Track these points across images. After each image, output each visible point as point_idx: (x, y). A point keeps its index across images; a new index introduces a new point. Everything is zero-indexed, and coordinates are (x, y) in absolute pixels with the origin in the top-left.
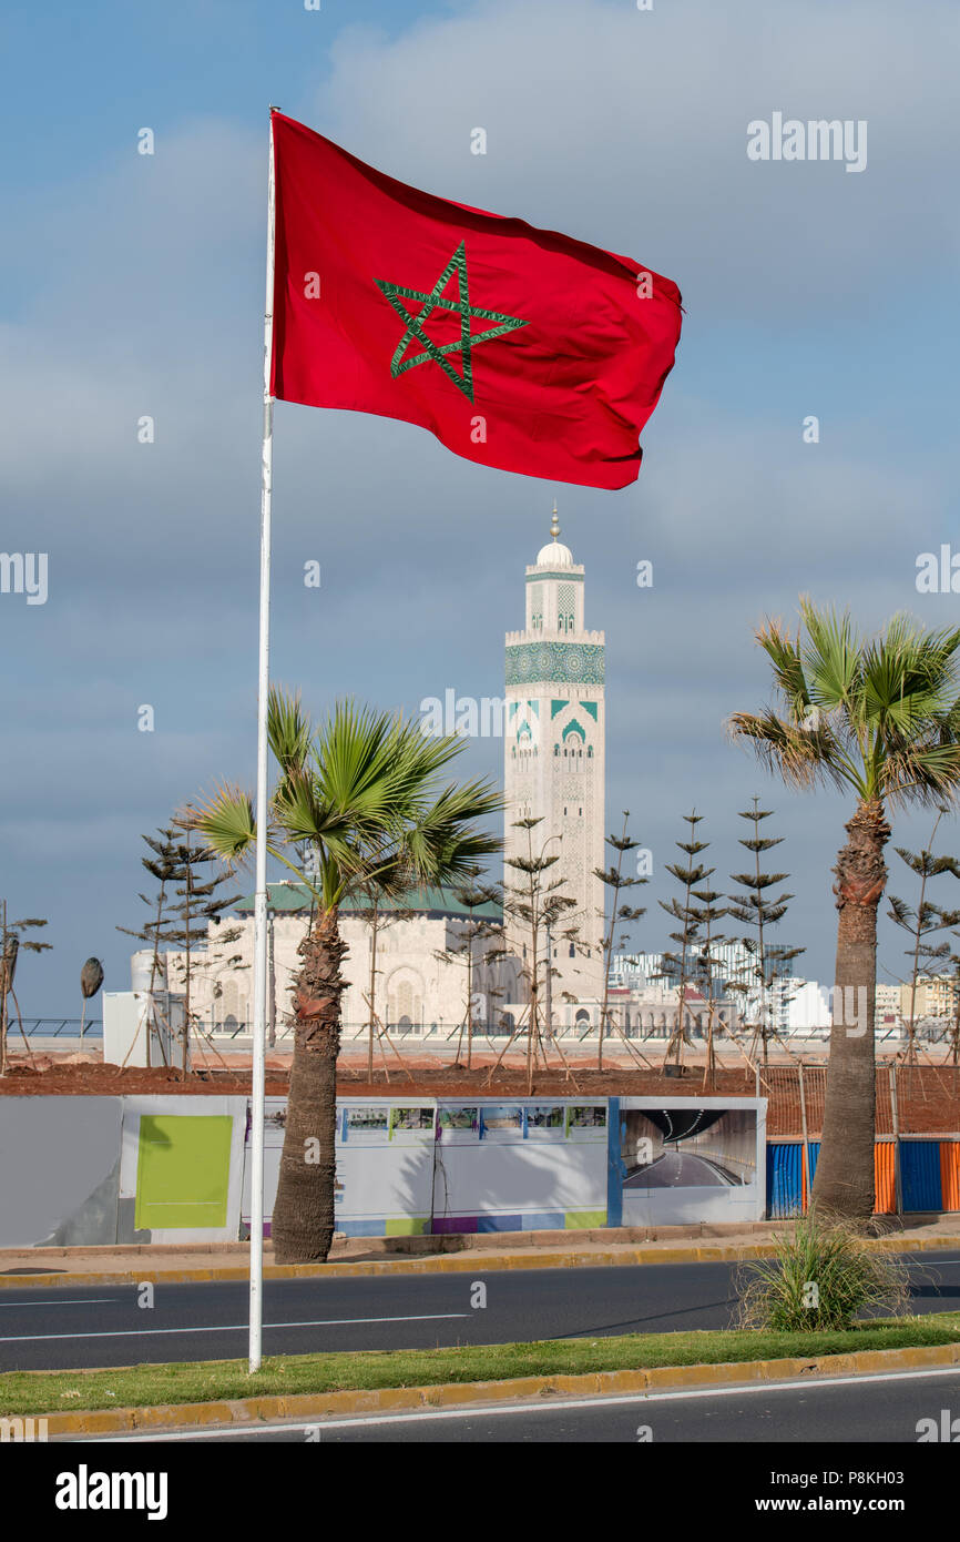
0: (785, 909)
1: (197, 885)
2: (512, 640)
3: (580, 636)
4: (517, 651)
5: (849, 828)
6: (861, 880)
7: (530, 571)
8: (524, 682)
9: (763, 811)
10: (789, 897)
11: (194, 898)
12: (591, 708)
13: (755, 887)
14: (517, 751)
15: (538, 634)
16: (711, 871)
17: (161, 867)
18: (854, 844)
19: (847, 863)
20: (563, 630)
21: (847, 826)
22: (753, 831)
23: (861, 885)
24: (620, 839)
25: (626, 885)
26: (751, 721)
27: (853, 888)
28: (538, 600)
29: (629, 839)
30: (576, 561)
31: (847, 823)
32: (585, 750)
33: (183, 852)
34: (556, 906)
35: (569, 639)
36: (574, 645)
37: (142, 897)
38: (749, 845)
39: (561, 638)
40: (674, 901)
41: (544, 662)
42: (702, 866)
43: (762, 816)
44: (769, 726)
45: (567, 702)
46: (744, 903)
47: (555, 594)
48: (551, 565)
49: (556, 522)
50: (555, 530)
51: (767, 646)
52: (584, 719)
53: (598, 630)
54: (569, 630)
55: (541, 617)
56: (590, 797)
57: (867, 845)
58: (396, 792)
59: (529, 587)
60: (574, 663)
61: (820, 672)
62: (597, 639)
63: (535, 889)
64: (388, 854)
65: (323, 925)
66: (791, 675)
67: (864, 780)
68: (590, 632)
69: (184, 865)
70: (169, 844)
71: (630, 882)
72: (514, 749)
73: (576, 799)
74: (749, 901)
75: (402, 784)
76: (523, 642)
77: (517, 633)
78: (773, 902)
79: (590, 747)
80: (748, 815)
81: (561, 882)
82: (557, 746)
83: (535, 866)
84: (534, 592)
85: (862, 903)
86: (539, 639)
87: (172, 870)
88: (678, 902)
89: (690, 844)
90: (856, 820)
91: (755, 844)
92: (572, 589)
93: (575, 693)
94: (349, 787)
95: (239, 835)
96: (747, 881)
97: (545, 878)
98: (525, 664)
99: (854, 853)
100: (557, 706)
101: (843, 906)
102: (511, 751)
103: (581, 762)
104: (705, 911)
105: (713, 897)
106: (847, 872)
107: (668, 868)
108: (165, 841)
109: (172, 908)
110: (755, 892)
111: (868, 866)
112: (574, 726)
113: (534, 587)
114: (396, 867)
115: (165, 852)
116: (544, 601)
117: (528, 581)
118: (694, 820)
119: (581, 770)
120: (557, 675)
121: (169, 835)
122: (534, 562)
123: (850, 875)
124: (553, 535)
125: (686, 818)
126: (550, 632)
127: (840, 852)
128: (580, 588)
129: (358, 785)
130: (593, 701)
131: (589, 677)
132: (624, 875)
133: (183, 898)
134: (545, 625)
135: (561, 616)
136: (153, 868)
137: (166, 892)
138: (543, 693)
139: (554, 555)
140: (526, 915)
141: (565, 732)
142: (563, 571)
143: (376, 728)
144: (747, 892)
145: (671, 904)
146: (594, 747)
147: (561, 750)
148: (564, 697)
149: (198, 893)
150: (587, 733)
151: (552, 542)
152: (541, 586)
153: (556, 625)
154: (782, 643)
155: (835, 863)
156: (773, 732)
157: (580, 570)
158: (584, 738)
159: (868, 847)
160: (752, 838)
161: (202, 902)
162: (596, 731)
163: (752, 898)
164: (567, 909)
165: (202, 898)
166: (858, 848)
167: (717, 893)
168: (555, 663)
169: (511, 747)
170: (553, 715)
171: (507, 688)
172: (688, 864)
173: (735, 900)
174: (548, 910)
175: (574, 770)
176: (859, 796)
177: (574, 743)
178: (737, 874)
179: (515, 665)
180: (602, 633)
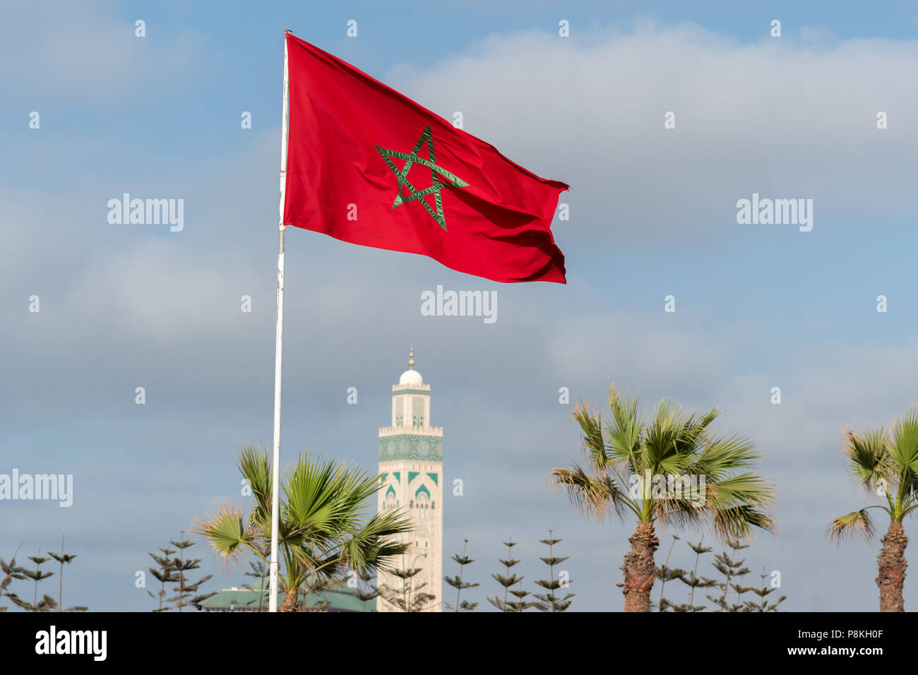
0: (570, 603)
1: (187, 584)
2: (383, 433)
3: (427, 430)
4: (386, 441)
5: (631, 541)
6: (640, 575)
7: (395, 388)
8: (391, 460)
9: (555, 539)
10: (572, 595)
11: (185, 593)
12: (434, 477)
13: (549, 588)
14: (386, 505)
15: (400, 429)
16: (522, 578)
17: (162, 573)
18: (634, 551)
19: (630, 563)
20: (416, 426)
21: (630, 539)
22: (549, 552)
23: (639, 578)
24: (462, 557)
25: (465, 587)
26: (566, 473)
27: (634, 581)
28: (400, 407)
29: (467, 558)
30: (425, 382)
31: (631, 537)
32: (430, 504)
33: (178, 562)
34: (422, 599)
35: (421, 432)
36: (423, 437)
37: (149, 593)
38: (547, 561)
39: (415, 432)
40: (497, 598)
41: (404, 447)
42: (515, 575)
43: (555, 542)
44: (578, 477)
45: (418, 473)
46: (543, 599)
47: (411, 404)
48: (409, 385)
49: (412, 357)
50: (411, 362)
51: (579, 419)
52: (429, 484)
53: (439, 427)
54: (420, 427)
55: (402, 418)
56: (433, 535)
57: (643, 552)
58: (338, 512)
59: (394, 399)
60: (424, 448)
61: (616, 436)
62: (438, 433)
63: (407, 589)
64: (333, 553)
65: (288, 601)
66: (595, 438)
67: (642, 510)
68: (433, 428)
69: (178, 572)
70: (167, 558)
71: (468, 586)
72: (384, 503)
73: (424, 536)
74: (546, 598)
75: (344, 506)
76: (391, 434)
77: (387, 429)
78: (562, 598)
79: (433, 503)
80: (545, 542)
81: (424, 585)
82: (412, 502)
83: (407, 574)
84: (397, 402)
85: (640, 590)
86: (400, 432)
87: (168, 575)
88: (499, 598)
89: (509, 560)
90: (636, 535)
91: (550, 560)
92: (422, 401)
93: (424, 468)
94: (307, 508)
95: (234, 540)
96: (545, 585)
97: (414, 581)
98: (391, 449)
99: (635, 557)
100: (412, 476)
101: (628, 592)
102: (382, 505)
103: (428, 512)
104: (519, 604)
105: (523, 594)
106: (631, 570)
107: (494, 576)
108: (164, 556)
109: (169, 600)
110: (550, 592)
111: (644, 566)
112: (423, 488)
113: (397, 398)
114: (337, 563)
115: (163, 563)
116: (404, 408)
117: (394, 395)
118: (511, 545)
119: (427, 517)
120: (411, 456)
121: (167, 552)
122: (397, 382)
123: (632, 572)
124: (410, 365)
125: (506, 544)
126: (408, 427)
127: (626, 556)
128: (427, 399)
129: (313, 508)
130: (435, 472)
131: (432, 457)
132: (464, 581)
133: (178, 594)
134: (405, 423)
135: (415, 418)
136: (156, 574)
137: (165, 590)
138: (403, 467)
139: (411, 378)
140: (401, 605)
141: (417, 493)
142: (416, 388)
143: (326, 469)
144: (545, 592)
145: (494, 600)
146: (436, 502)
147: (415, 504)
148: (417, 469)
149: (188, 590)
150: (431, 493)
151: (409, 369)
152: (402, 399)
153: (411, 423)
154: (590, 417)
155: (622, 563)
156: (580, 480)
157: (428, 388)
158: (429, 495)
159: (644, 553)
160: (549, 556)
161: (190, 595)
162: (437, 492)
163: (548, 595)
164: (429, 601)
165: (190, 593)
166: (638, 553)
167: (527, 591)
168: (411, 448)
169: (382, 503)
170: (410, 481)
171: (380, 464)
172: (507, 573)
173: (538, 597)
174: (417, 602)
175: (422, 516)
176: (638, 519)
177: (423, 500)
178: (539, 580)
179: (385, 449)
180: (442, 428)
